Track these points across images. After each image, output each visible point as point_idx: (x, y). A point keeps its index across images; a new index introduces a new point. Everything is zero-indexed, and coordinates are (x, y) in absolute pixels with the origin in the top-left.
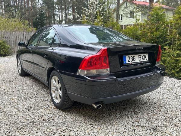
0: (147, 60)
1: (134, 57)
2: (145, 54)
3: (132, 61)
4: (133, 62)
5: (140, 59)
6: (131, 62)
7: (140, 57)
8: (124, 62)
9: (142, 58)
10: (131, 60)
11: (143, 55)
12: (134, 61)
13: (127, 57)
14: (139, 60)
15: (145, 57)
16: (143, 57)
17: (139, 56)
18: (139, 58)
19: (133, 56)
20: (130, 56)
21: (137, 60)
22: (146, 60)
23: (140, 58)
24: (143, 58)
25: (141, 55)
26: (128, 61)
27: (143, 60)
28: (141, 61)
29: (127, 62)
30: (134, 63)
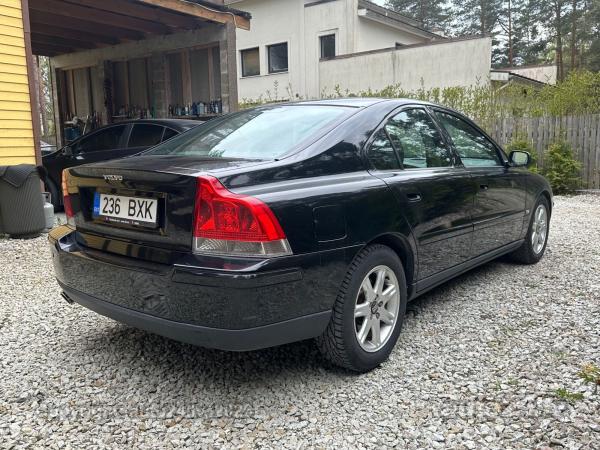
0: (154, 220)
1: (118, 203)
2: (149, 201)
3: (111, 212)
4: (114, 215)
5: (132, 212)
6: (109, 214)
7: (132, 205)
8: (95, 209)
9: (137, 209)
10: (109, 208)
11: (141, 200)
12: (117, 213)
13: (103, 196)
14: (130, 215)
15: (147, 210)
16: (141, 207)
17: (131, 201)
18: (130, 208)
19: (115, 197)
20: (109, 197)
21: (124, 214)
22: (148, 220)
23: (134, 208)
24: (140, 211)
25: (136, 199)
26: (104, 211)
27: (140, 218)
28: (134, 218)
29: (101, 213)
30: (114, 218)
